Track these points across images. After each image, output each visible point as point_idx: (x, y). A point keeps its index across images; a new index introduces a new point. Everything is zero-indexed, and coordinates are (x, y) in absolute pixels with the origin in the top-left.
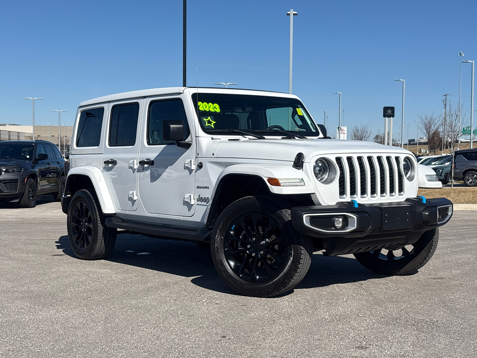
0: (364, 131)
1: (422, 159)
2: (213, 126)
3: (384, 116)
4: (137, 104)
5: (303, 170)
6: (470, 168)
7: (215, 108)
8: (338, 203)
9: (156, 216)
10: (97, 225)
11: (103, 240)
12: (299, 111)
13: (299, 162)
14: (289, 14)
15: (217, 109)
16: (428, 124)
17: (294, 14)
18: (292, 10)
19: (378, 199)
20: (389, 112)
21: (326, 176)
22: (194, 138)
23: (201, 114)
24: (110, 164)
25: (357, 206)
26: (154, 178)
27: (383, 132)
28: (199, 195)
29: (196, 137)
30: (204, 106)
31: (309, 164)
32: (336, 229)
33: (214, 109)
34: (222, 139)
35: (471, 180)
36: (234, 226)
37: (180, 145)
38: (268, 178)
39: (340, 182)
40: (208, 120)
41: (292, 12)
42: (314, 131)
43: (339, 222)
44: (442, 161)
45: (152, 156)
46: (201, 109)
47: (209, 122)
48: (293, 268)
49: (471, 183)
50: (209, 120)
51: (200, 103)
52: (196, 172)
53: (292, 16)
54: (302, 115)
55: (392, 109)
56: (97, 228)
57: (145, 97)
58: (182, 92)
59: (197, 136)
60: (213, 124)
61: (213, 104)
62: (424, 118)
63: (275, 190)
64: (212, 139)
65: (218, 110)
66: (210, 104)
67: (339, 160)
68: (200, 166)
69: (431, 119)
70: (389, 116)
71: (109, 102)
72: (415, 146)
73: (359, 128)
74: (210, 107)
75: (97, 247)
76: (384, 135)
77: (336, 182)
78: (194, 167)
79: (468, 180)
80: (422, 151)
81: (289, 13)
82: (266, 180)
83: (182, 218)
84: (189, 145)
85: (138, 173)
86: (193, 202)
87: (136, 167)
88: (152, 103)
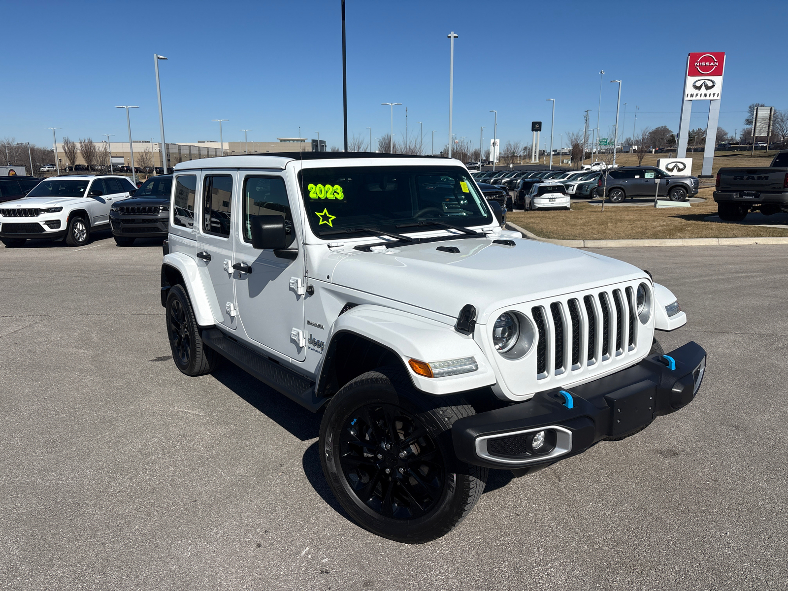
0: (517, 147)
1: (569, 174)
2: (331, 225)
3: (533, 130)
4: (230, 177)
5: (473, 338)
6: (616, 186)
7: (334, 192)
9: (259, 345)
10: (195, 338)
11: (204, 355)
12: (464, 185)
13: (466, 322)
14: (449, 37)
15: (338, 193)
16: (574, 140)
17: (455, 37)
18: (452, 33)
20: (536, 127)
22: (301, 245)
23: (313, 206)
24: (204, 257)
25: (571, 405)
26: (254, 291)
27: (531, 144)
28: (311, 335)
29: (304, 244)
30: (317, 191)
32: (534, 454)
33: (333, 194)
34: (345, 245)
35: (615, 197)
36: (355, 420)
37: (279, 255)
38: (410, 359)
39: (539, 351)
40: (323, 214)
41: (453, 35)
42: (486, 215)
44: (588, 177)
45: (249, 260)
46: (312, 195)
47: (325, 218)
48: (455, 511)
49: (615, 199)
50: (325, 213)
51: (311, 186)
52: (305, 298)
53: (452, 38)
54: (468, 192)
55: (540, 124)
56: (195, 341)
57: (238, 169)
58: (284, 168)
59: (305, 242)
60: (332, 221)
61: (333, 186)
62: (571, 135)
64: (329, 247)
65: (340, 196)
66: (328, 186)
67: (537, 312)
68: (310, 291)
69: (577, 136)
70: (537, 130)
71: (201, 169)
72: (558, 156)
73: (512, 143)
74: (327, 192)
75: (197, 364)
76: (532, 146)
77: (532, 356)
78: (302, 291)
79: (613, 197)
80: (565, 162)
81: (450, 35)
82: (406, 362)
83: (290, 360)
84: (293, 256)
85: (234, 281)
86: (303, 343)
87: (231, 270)
88: (247, 179)
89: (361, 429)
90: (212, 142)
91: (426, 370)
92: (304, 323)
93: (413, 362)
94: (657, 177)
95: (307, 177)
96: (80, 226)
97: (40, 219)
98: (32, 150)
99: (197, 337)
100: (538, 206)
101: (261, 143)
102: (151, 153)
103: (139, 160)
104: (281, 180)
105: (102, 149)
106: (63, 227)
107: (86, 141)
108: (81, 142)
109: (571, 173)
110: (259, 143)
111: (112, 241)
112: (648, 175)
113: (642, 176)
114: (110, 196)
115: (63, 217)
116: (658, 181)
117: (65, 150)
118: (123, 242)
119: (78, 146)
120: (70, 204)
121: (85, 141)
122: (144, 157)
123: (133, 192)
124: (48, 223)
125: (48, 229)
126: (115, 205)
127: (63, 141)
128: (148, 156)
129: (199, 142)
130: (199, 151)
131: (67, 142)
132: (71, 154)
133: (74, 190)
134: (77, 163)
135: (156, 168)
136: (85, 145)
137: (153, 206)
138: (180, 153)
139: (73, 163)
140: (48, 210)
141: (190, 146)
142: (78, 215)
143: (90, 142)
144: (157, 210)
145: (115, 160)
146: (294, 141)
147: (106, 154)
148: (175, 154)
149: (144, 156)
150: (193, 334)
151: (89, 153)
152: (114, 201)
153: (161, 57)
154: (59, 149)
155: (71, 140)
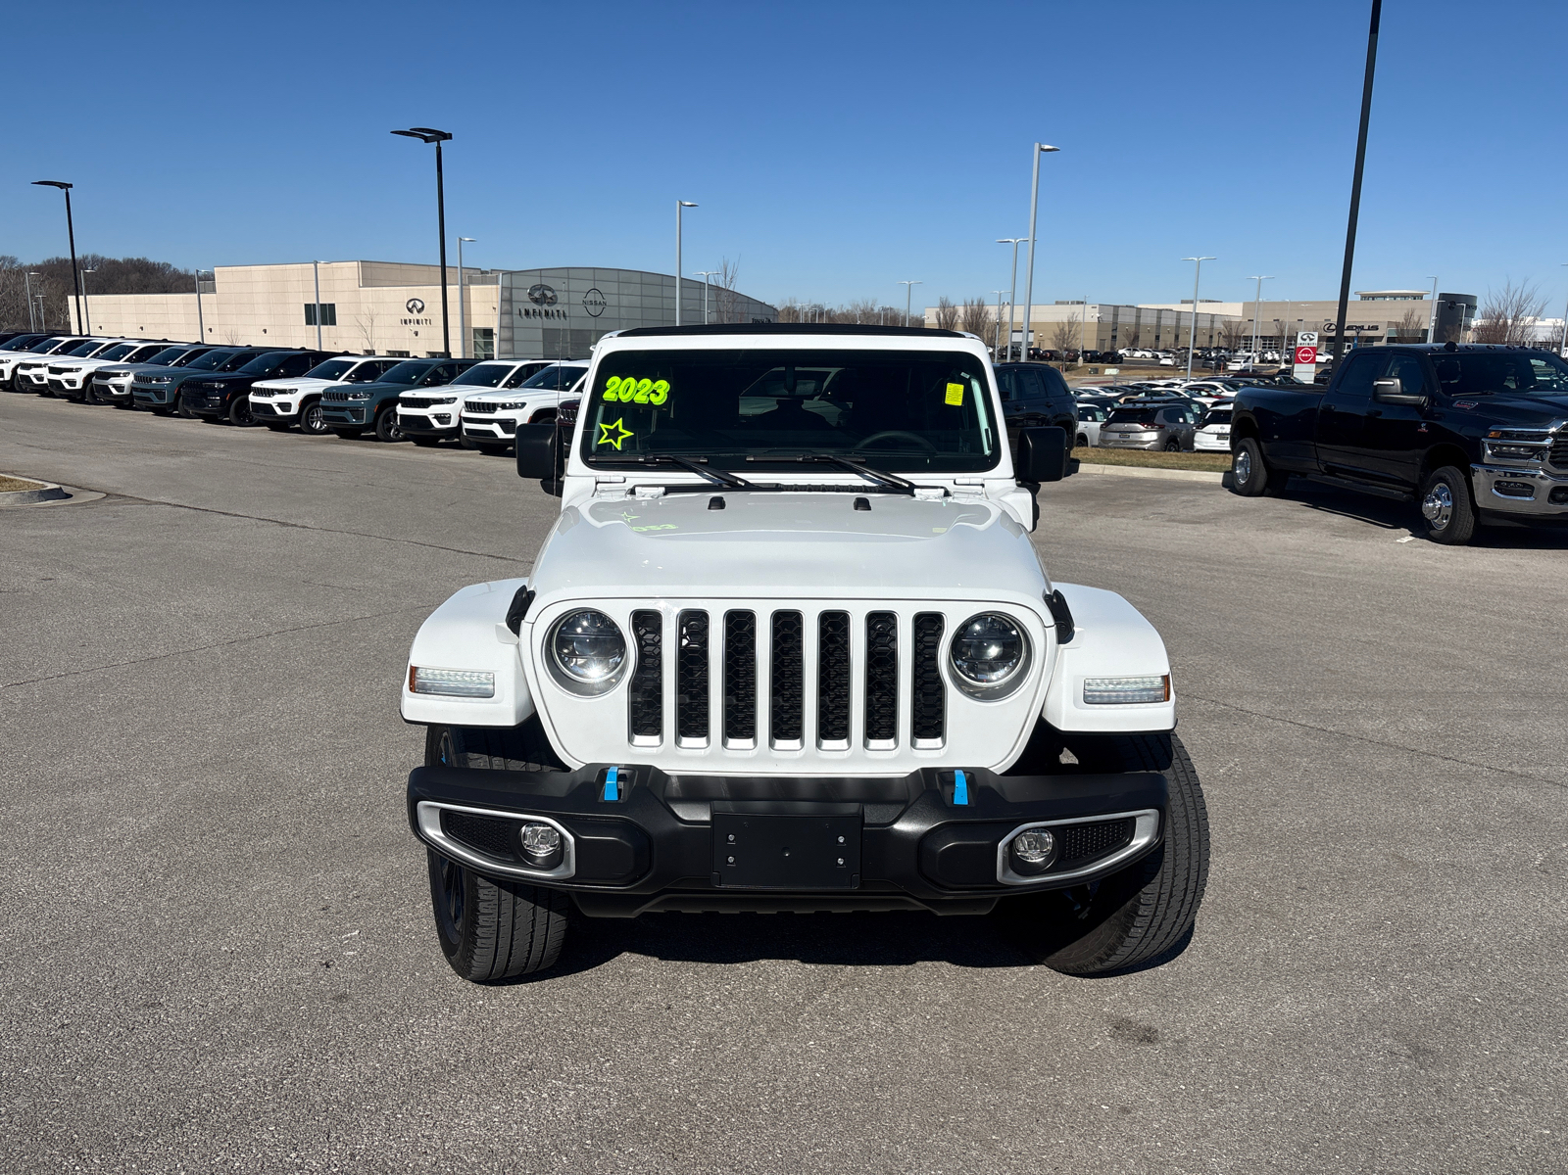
2: (618, 446)
5: (519, 645)
7: (653, 392)
15: (658, 394)
30: (620, 389)
33: (649, 395)
34: (628, 481)
40: (612, 427)
42: (988, 453)
46: (609, 394)
47: (614, 434)
50: (618, 426)
51: (613, 380)
60: (623, 439)
61: (654, 381)
65: (660, 400)
66: (644, 381)
74: (638, 391)
90: (1210, 301)
101: (1311, 303)
102: (1079, 323)
103: (1056, 336)
107: (975, 303)
108: (965, 305)
110: (1303, 303)
117: (939, 320)
119: (961, 311)
121: (972, 302)
122: (1065, 331)
127: (938, 303)
128: (1073, 329)
129: (1183, 302)
130: (1178, 320)
131: (943, 307)
135: (1085, 352)
136: (972, 310)
138: (1138, 324)
141: (1161, 310)
143: (981, 305)
145: (1016, 337)
146: (1395, 296)
148: (1128, 325)
149: (1067, 329)
153: (1047, 147)
155: (952, 302)
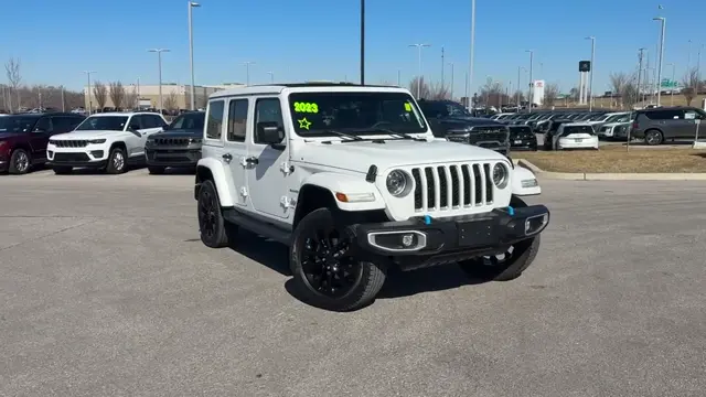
1: (608, 116)
2: (307, 128)
3: (580, 71)
4: (247, 100)
5: (375, 183)
6: (652, 127)
7: (312, 108)
8: (410, 219)
9: (261, 213)
10: (218, 217)
13: (372, 175)
15: (314, 109)
19: (449, 212)
20: (585, 66)
21: (401, 189)
22: (288, 141)
23: (296, 116)
24: (227, 157)
25: (428, 222)
26: (259, 176)
27: (578, 85)
28: (291, 199)
29: (290, 140)
30: (300, 107)
31: (382, 176)
32: (404, 247)
34: (316, 140)
37: (274, 147)
38: (336, 193)
39: (416, 195)
40: (303, 121)
42: (423, 127)
43: (407, 241)
45: (257, 155)
46: (297, 110)
47: (304, 124)
49: (653, 141)
50: (305, 121)
51: (296, 104)
52: (289, 175)
55: (588, 63)
57: (253, 94)
58: (280, 93)
59: (290, 138)
60: (308, 126)
61: (311, 104)
63: (342, 206)
64: (306, 142)
65: (316, 111)
66: (308, 104)
67: (416, 172)
68: (292, 169)
70: (585, 70)
71: (228, 96)
74: (307, 108)
76: (580, 88)
77: (411, 196)
78: (287, 170)
79: (650, 139)
82: (334, 194)
83: (279, 219)
84: (283, 148)
85: (247, 171)
86: (287, 205)
87: (245, 164)
88: (258, 101)
89: (313, 244)
91: (343, 198)
92: (288, 191)
93: (338, 195)
94: (697, 118)
95: (294, 98)
96: (119, 156)
97: (87, 149)
98: (64, 92)
99: (220, 215)
100: (563, 146)
102: (177, 95)
103: (166, 102)
104: (277, 99)
105: (130, 92)
106: (105, 157)
107: (116, 84)
108: (110, 85)
109: (611, 115)
111: (146, 171)
112: (687, 116)
113: (682, 117)
114: (145, 131)
115: (106, 147)
116: (698, 122)
117: (95, 93)
118: (156, 171)
119: (108, 89)
120: (112, 136)
121: (114, 84)
122: (171, 100)
123: (166, 127)
124: (93, 152)
125: (93, 159)
126: (150, 137)
127: (93, 84)
128: (174, 98)
131: (97, 86)
132: (101, 98)
133: (115, 124)
134: (105, 106)
136: (115, 88)
137: (183, 138)
139: (102, 105)
140: (94, 142)
142: (118, 147)
143: (120, 85)
144: (186, 142)
145: (142, 103)
147: (134, 96)
148: (202, 96)
149: (171, 98)
150: (217, 213)
151: (118, 95)
152: (148, 134)
153: (194, 4)
154: (89, 92)
155: (102, 83)
